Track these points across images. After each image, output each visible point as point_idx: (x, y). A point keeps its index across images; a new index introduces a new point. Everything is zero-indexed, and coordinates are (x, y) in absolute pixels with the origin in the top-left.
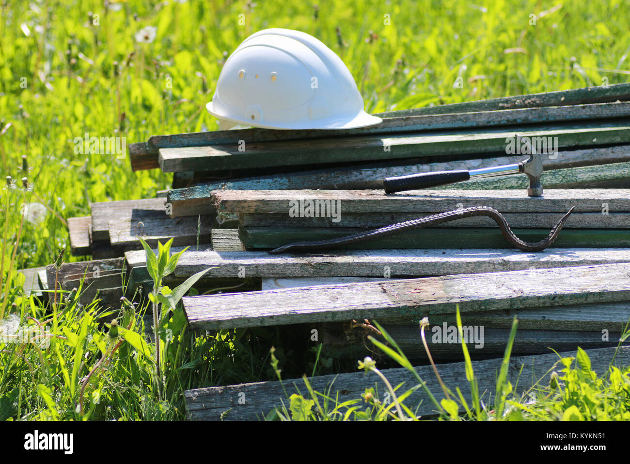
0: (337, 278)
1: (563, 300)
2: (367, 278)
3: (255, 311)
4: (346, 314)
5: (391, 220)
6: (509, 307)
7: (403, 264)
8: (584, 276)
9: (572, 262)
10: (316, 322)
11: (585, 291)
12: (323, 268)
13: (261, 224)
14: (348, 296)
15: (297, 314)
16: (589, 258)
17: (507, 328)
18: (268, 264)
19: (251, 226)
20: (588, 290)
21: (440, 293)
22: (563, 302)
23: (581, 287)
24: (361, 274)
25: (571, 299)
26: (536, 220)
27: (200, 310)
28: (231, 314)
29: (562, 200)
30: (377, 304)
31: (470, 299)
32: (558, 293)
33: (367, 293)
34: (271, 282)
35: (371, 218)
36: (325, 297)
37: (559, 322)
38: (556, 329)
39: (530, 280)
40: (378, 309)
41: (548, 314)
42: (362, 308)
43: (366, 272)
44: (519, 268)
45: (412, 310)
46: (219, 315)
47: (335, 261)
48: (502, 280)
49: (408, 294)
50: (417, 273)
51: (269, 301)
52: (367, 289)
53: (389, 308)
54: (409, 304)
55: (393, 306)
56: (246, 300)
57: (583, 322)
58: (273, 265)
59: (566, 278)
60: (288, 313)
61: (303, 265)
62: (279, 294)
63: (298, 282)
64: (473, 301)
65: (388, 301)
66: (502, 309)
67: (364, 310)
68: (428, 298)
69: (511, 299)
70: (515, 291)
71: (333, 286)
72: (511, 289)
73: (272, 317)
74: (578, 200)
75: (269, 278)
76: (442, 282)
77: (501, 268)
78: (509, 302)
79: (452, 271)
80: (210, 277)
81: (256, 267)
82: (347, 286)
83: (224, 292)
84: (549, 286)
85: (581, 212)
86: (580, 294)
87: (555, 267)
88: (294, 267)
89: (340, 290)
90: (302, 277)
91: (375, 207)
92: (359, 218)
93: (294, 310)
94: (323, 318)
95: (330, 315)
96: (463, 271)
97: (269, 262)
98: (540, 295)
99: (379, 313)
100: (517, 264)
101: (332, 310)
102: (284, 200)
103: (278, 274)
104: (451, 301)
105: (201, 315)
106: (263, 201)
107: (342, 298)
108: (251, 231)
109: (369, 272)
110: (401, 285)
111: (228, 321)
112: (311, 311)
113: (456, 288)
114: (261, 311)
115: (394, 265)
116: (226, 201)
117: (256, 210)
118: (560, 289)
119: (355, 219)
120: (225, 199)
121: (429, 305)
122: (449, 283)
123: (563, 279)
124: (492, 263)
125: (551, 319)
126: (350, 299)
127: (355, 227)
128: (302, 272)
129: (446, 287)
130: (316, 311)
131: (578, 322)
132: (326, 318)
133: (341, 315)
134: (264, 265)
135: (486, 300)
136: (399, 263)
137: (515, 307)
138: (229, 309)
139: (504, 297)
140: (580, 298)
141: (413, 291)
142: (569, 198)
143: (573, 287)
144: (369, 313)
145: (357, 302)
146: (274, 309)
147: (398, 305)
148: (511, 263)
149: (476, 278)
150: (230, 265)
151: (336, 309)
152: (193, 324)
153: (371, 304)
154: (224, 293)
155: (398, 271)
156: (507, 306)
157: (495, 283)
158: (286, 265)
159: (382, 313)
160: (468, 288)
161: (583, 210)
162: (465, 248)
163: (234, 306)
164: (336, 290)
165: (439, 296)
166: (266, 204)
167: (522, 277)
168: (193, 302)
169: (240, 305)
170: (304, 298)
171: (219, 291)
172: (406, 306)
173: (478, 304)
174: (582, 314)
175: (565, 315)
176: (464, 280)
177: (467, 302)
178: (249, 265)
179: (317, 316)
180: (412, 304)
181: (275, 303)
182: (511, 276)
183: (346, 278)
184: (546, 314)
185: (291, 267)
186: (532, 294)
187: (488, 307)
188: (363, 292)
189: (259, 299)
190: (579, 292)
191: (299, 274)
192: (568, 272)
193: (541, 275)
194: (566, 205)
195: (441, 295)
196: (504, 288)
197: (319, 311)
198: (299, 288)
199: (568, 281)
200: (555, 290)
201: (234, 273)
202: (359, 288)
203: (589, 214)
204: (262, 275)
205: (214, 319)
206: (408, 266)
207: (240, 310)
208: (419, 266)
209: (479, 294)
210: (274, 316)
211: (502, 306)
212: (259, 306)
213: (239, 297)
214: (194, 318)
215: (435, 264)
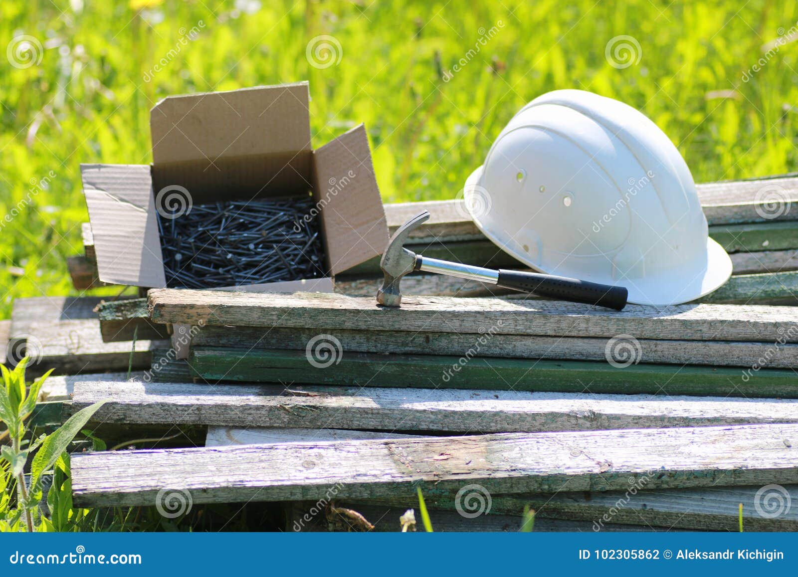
0: (325, 431)
1: (676, 479)
2: (373, 433)
3: (180, 480)
4: (325, 489)
5: (425, 344)
6: (588, 489)
7: (432, 412)
8: (714, 442)
9: (701, 419)
10: (277, 500)
11: (712, 467)
12: (304, 415)
13: (221, 342)
14: (332, 460)
15: (245, 488)
16: (730, 415)
17: (587, 521)
18: (216, 406)
19: (205, 346)
20: (715, 466)
21: (479, 462)
22: (676, 483)
23: (707, 461)
24: (365, 427)
25: (688, 479)
26: (656, 351)
27: (92, 476)
28: (141, 483)
29: (697, 322)
30: (374, 475)
31: (524, 473)
32: (667, 468)
33: (362, 457)
34: (222, 433)
35: (393, 339)
36: (297, 461)
37: (669, 515)
38: (664, 525)
39: (626, 447)
40: (376, 484)
41: (653, 501)
42: (349, 481)
43: (372, 424)
44: (616, 425)
45: (431, 487)
46: (122, 484)
47: (324, 405)
48: (582, 444)
49: (427, 462)
50: (453, 428)
51: (204, 464)
52: (365, 451)
53: (394, 483)
54: (425, 478)
55: (400, 480)
56: (170, 462)
57: (706, 515)
58: (226, 407)
59: (685, 445)
60: (230, 485)
61: (271, 409)
62: (223, 455)
63: (264, 434)
64: (529, 477)
65: (394, 471)
66: (576, 490)
67: (354, 485)
68: (458, 469)
69: (591, 475)
70: (598, 463)
71: (311, 444)
72: (593, 460)
73: (205, 490)
74: (722, 322)
75: (219, 427)
76: (486, 443)
77: (588, 424)
78: (588, 480)
79: (509, 427)
80: (125, 422)
81: (198, 409)
82: (334, 445)
83: (138, 446)
84: (655, 457)
85: (727, 341)
86: (702, 471)
87: (674, 426)
88: (258, 412)
89: (321, 451)
90: (270, 428)
91: (398, 322)
92: (374, 338)
93: (242, 481)
94: (288, 495)
95: (298, 492)
96: (526, 427)
97: (219, 402)
98: (638, 471)
99: (378, 490)
100: (613, 418)
101: (302, 483)
102: (254, 307)
103: (233, 420)
104: (493, 476)
105: (93, 484)
106: (221, 308)
107: (322, 463)
108: (201, 352)
109: (378, 424)
110: (420, 447)
111: (134, 494)
112: (268, 484)
113: (506, 454)
114: (190, 480)
115: (418, 414)
116: (163, 306)
117: (209, 321)
118: (670, 463)
119: (368, 340)
120: (161, 302)
121: (459, 481)
122: (496, 445)
123: (679, 446)
124: (574, 417)
125: (656, 509)
126: (333, 465)
127: (368, 353)
128: (270, 419)
129: (492, 452)
130: (276, 484)
131: (699, 515)
132: (292, 494)
133: (316, 491)
134: (211, 407)
135: (550, 476)
136: (425, 411)
137: (598, 488)
138: (140, 475)
139: (579, 471)
140: (703, 477)
141: (437, 457)
142: (709, 319)
143: (693, 460)
144: (362, 489)
145: (343, 471)
146: (210, 478)
147: (409, 479)
148: (603, 417)
149: (540, 440)
150: (158, 404)
151: (308, 482)
152: (79, 496)
153: (365, 475)
154: (137, 448)
155: (423, 423)
156: (585, 486)
157: (570, 448)
158: (245, 408)
159: (382, 490)
160: (524, 454)
161: (730, 338)
162: (539, 391)
163: (148, 471)
164: (316, 450)
165: (475, 467)
166: (226, 311)
167: (615, 440)
168: (86, 462)
169: (159, 469)
170: (261, 461)
171: (130, 445)
172: (422, 480)
173: (537, 481)
174: (705, 503)
175: (679, 504)
176: (523, 442)
177: (519, 478)
178: (187, 406)
179: (278, 491)
180: (431, 478)
181: (214, 469)
182: (598, 438)
183: (339, 431)
184: (649, 501)
185: (253, 412)
186: (625, 469)
187: (553, 487)
188: (357, 455)
189: (190, 462)
190: (702, 468)
191: (265, 422)
192: (690, 435)
193: (645, 439)
194: (705, 330)
195: (480, 466)
196: (582, 457)
197: (280, 483)
198: (256, 445)
199: (686, 450)
200: (662, 464)
201: (163, 418)
202: (352, 449)
203: (740, 345)
204: (207, 422)
205: (112, 490)
206: (439, 416)
207: (156, 477)
208: (456, 417)
209: (541, 466)
210: (208, 489)
211: (576, 487)
212: (188, 473)
213: (161, 455)
214: (81, 487)
215: (481, 415)
